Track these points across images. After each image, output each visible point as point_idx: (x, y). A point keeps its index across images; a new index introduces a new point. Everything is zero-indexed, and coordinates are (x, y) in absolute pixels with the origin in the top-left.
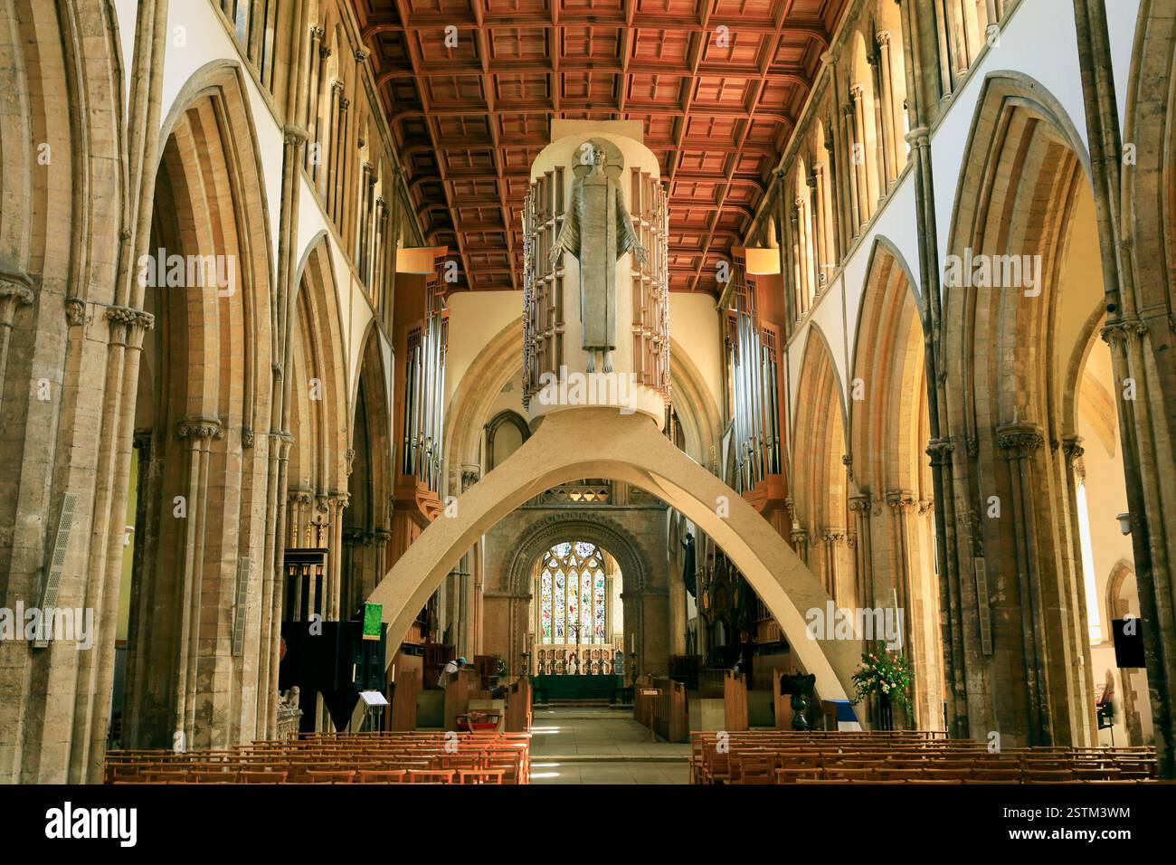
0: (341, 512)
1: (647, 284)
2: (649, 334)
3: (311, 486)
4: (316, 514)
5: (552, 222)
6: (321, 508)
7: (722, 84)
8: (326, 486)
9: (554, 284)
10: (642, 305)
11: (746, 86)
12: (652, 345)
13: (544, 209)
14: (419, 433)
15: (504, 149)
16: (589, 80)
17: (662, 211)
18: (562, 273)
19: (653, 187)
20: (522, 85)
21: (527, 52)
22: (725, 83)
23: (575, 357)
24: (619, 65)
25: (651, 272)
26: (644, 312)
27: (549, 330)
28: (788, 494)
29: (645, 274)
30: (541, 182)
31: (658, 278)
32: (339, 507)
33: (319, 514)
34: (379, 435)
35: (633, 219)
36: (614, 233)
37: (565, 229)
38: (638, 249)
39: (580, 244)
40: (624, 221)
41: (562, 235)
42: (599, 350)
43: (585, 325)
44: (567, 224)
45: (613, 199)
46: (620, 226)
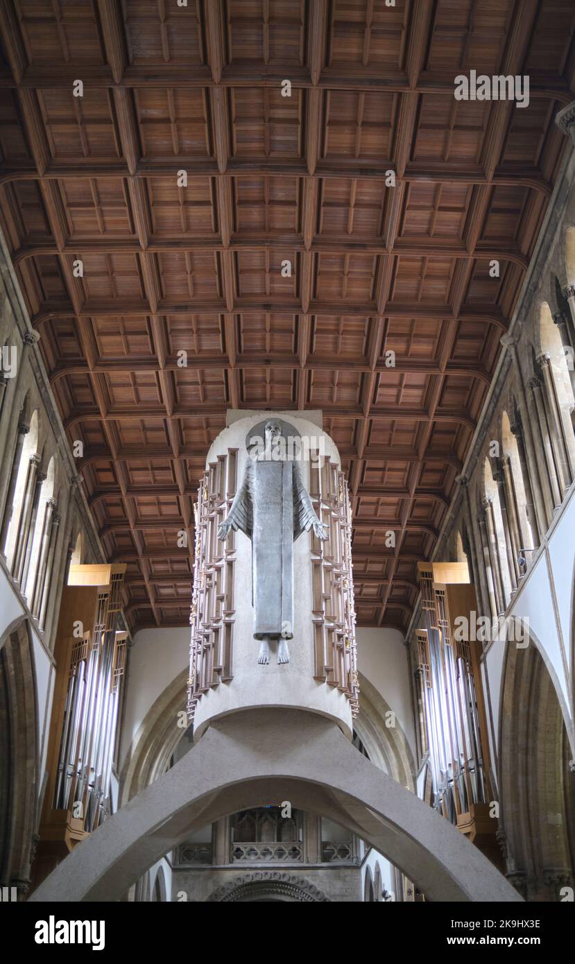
1: (328, 570)
2: (332, 624)
5: (225, 506)
7: (400, 384)
9: (224, 571)
10: (323, 592)
11: (425, 386)
12: (335, 638)
13: (216, 494)
14: (77, 760)
15: (185, 461)
16: (268, 380)
17: (343, 497)
18: (233, 556)
19: (333, 472)
20: (200, 387)
21: (204, 348)
22: (404, 383)
23: (246, 648)
24: (298, 361)
25: (332, 558)
26: (326, 600)
27: (217, 621)
28: (498, 827)
29: (327, 559)
30: (215, 469)
31: (341, 566)
34: (26, 757)
35: (312, 500)
36: (290, 511)
37: (236, 506)
38: (317, 525)
39: (252, 522)
40: (302, 497)
41: (233, 512)
42: (272, 638)
43: (257, 609)
44: (239, 500)
45: (290, 476)
46: (297, 503)
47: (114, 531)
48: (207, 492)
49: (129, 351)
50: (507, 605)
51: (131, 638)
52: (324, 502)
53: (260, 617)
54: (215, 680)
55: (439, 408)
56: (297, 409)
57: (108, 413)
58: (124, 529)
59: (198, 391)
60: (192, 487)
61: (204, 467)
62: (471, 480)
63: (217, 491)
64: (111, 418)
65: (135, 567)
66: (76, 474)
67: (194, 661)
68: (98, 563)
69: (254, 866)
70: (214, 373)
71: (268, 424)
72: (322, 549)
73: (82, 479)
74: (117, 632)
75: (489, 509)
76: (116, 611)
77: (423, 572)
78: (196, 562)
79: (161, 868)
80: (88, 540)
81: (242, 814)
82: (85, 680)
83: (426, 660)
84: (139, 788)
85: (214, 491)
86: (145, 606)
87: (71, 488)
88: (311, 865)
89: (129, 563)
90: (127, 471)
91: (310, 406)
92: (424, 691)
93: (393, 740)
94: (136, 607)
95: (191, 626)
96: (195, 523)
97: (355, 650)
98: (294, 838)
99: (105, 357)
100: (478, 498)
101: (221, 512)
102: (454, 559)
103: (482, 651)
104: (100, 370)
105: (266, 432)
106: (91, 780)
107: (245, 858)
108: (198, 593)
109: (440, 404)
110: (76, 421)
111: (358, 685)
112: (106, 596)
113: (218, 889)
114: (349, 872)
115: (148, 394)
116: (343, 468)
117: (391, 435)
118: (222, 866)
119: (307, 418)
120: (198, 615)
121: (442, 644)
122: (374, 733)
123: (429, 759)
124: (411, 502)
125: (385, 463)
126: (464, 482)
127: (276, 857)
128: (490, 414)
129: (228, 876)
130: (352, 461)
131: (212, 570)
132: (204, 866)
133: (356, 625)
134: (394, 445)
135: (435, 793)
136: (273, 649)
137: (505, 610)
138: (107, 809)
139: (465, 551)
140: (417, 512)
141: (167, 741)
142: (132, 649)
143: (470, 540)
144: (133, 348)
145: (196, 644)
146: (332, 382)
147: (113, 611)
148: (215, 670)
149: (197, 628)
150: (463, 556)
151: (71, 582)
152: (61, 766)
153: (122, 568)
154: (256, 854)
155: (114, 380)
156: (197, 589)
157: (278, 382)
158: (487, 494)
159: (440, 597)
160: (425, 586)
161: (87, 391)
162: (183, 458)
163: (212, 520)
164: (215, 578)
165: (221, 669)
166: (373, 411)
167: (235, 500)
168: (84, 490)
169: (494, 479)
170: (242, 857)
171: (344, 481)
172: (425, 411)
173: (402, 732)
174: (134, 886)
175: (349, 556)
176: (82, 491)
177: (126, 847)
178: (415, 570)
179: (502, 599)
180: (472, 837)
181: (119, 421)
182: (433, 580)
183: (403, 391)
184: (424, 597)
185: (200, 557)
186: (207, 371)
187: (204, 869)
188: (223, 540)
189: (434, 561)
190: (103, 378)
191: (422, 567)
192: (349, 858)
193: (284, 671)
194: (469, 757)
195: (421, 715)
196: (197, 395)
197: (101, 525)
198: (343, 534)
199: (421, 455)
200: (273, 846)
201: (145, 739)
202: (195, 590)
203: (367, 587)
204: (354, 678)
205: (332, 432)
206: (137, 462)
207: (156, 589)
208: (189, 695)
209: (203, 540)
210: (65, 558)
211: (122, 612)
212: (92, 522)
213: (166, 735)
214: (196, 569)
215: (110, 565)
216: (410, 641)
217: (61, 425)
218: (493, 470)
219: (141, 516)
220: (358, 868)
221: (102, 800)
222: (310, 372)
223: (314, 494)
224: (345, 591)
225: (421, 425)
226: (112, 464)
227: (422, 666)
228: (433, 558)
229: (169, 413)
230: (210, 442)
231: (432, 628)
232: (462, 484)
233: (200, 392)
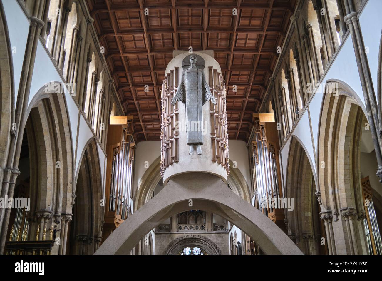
0: (68, 223)
1: (217, 117)
2: (219, 139)
3: (52, 210)
4: (53, 225)
5: (174, 91)
6: (57, 222)
7: (246, 38)
8: (60, 210)
9: (174, 118)
10: (215, 126)
11: (257, 39)
12: (220, 145)
13: (170, 86)
14: (117, 193)
15: (156, 72)
16: (190, 38)
17: (223, 87)
18: (178, 112)
19: (218, 76)
20: (161, 41)
21: (163, 24)
22: (248, 38)
23: (184, 149)
24: (203, 29)
25: (219, 112)
26: (216, 129)
27: (172, 138)
28: (285, 217)
29: (216, 112)
30: (169, 76)
31: (222, 115)
32: (66, 221)
33: (55, 224)
34: (97, 192)
35: (210, 88)
36: (201, 93)
37: (179, 91)
38: (212, 99)
39: (186, 98)
40: (206, 87)
41: (177, 93)
42: (195, 145)
43: (188, 133)
44: (180, 89)
45: (201, 78)
46: (204, 89)
47: (127, 102)
48: (166, 85)
49: (131, 26)
50: (291, 131)
51: (136, 145)
52: (215, 89)
53: (189, 136)
54: (172, 161)
55: (263, 48)
56: (203, 50)
57: (124, 53)
58: (131, 102)
59: (161, 43)
60: (159, 84)
61: (164, 75)
62: (276, 79)
63: (170, 85)
64: (125, 55)
65: (136, 117)
66: (111, 79)
67: (163, 154)
68: (122, 115)
69: (187, 232)
70: (168, 35)
71: (191, 56)
72: (214, 108)
73: (114, 81)
74: (130, 143)
75: (283, 91)
76: (130, 134)
77: (255, 118)
78: (162, 114)
79: (151, 233)
80: (117, 106)
81: (182, 214)
82: (119, 162)
83: (256, 153)
84: (141, 204)
85: (169, 85)
86: (141, 132)
87: (109, 85)
88: (209, 232)
89: (134, 115)
90: (132, 77)
91: (208, 48)
92: (255, 165)
93: (242, 184)
94: (138, 133)
95: (161, 140)
96: (161, 98)
97: (228, 149)
98: (202, 222)
99: (121, 29)
100: (279, 87)
101: (172, 94)
102: (268, 112)
103: (280, 149)
104: (119, 35)
105: (191, 60)
106: (123, 200)
107: (183, 230)
108: (164, 127)
109: (263, 47)
110: (110, 57)
111: (229, 163)
112: (125, 128)
113: (173, 241)
114: (224, 235)
115: (140, 44)
116: (222, 75)
117: (242, 60)
118: (174, 233)
119: (207, 54)
120: (164, 136)
121: (263, 147)
122: (234, 182)
123: (257, 192)
124: (250, 88)
125: (240, 72)
126: (273, 80)
127: (195, 229)
128: (285, 51)
129: (177, 236)
130: (226, 72)
131: (169, 117)
132: (167, 232)
133: (228, 139)
134: (243, 64)
135: (259, 205)
136: (195, 149)
137: (289, 133)
138: (129, 211)
139: (273, 108)
140: (253, 93)
141: (152, 186)
142: (136, 150)
143: (275, 104)
144: (133, 25)
145: (163, 147)
146: (217, 37)
147: (128, 134)
148: (171, 158)
149: (164, 141)
150: (272, 110)
151: (111, 123)
152: (111, 195)
153: (132, 117)
154: (187, 228)
155: (126, 39)
156: (163, 125)
157: (194, 38)
158: (283, 84)
159: (262, 128)
160: (256, 123)
161: (114, 44)
162: (155, 71)
163: (168, 97)
164: (170, 121)
165: (174, 157)
166: (235, 50)
167: (178, 89)
168: (115, 86)
169: (286, 78)
170: (182, 229)
171: (223, 80)
172: (257, 50)
173: (246, 181)
174: (141, 240)
175: (225, 111)
176: (114, 86)
177: (139, 225)
178: (251, 117)
179: (288, 128)
180: (274, 221)
181: (128, 56)
182: (259, 121)
183: (248, 41)
184: (255, 127)
185: (164, 112)
186: (165, 34)
187: (167, 234)
188: (173, 105)
189: (260, 113)
190: (121, 38)
191: (255, 115)
192: (224, 229)
193: (200, 158)
194: (274, 191)
195: (254, 175)
196: (160, 45)
197: (122, 100)
198: (223, 102)
199: (255, 68)
200: (194, 225)
201: (143, 185)
202: (162, 126)
203: (231, 124)
204: (228, 160)
205: (217, 59)
206: (136, 74)
207: (145, 125)
208: (161, 168)
209: (165, 105)
210: (108, 114)
211: (132, 135)
212: (118, 98)
213: (151, 183)
214: (162, 118)
215: (127, 116)
216: (249, 146)
217: (104, 59)
218: (285, 75)
219: (138, 96)
220: (228, 233)
221: (127, 208)
222: (208, 34)
223: (211, 85)
224: (224, 125)
225: (255, 56)
226: (126, 74)
227: (254, 156)
228: (259, 112)
229: (149, 53)
230: (167, 64)
231: (258, 140)
232: (272, 80)
233: (162, 43)
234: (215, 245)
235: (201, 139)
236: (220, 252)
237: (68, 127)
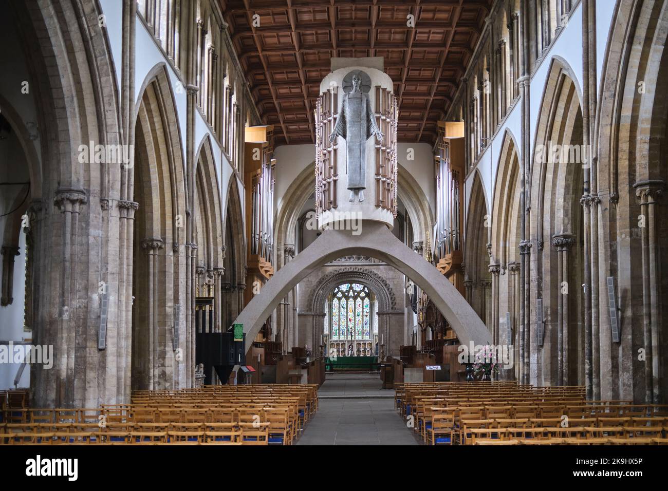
0: (220, 277)
2: (385, 179)
3: (204, 265)
4: (207, 279)
5: (332, 118)
6: (210, 277)
8: (212, 265)
9: (332, 153)
10: (381, 164)
11: (444, 33)
12: (386, 185)
14: (260, 232)
18: (337, 147)
19: (388, 96)
20: (315, 36)
21: (317, 19)
23: (344, 193)
24: (370, 24)
25: (386, 145)
26: (382, 168)
27: (329, 179)
29: (383, 146)
30: (325, 96)
31: (391, 148)
32: (219, 275)
33: (209, 279)
34: (238, 234)
35: (377, 116)
36: (365, 125)
37: (338, 124)
38: (378, 133)
39: (346, 131)
40: (371, 118)
41: (336, 127)
42: (356, 190)
43: (349, 175)
45: (365, 106)
46: (369, 121)
49: (274, 22)
52: (383, 115)
53: (350, 180)
54: (329, 206)
62: (469, 81)
71: (354, 76)
97: (396, 190)
105: (353, 82)
111: (397, 205)
120: (319, 173)
131: (326, 152)
144: (277, 20)
148: (329, 202)
149: (319, 180)
156: (318, 161)
164: (328, 156)
165: (332, 202)
190: (260, 36)
194: (453, 229)
218: (478, 84)
223: (378, 112)
224: (392, 160)
234: (383, 281)
235: (364, 183)
236: (390, 290)
237: (214, 177)
